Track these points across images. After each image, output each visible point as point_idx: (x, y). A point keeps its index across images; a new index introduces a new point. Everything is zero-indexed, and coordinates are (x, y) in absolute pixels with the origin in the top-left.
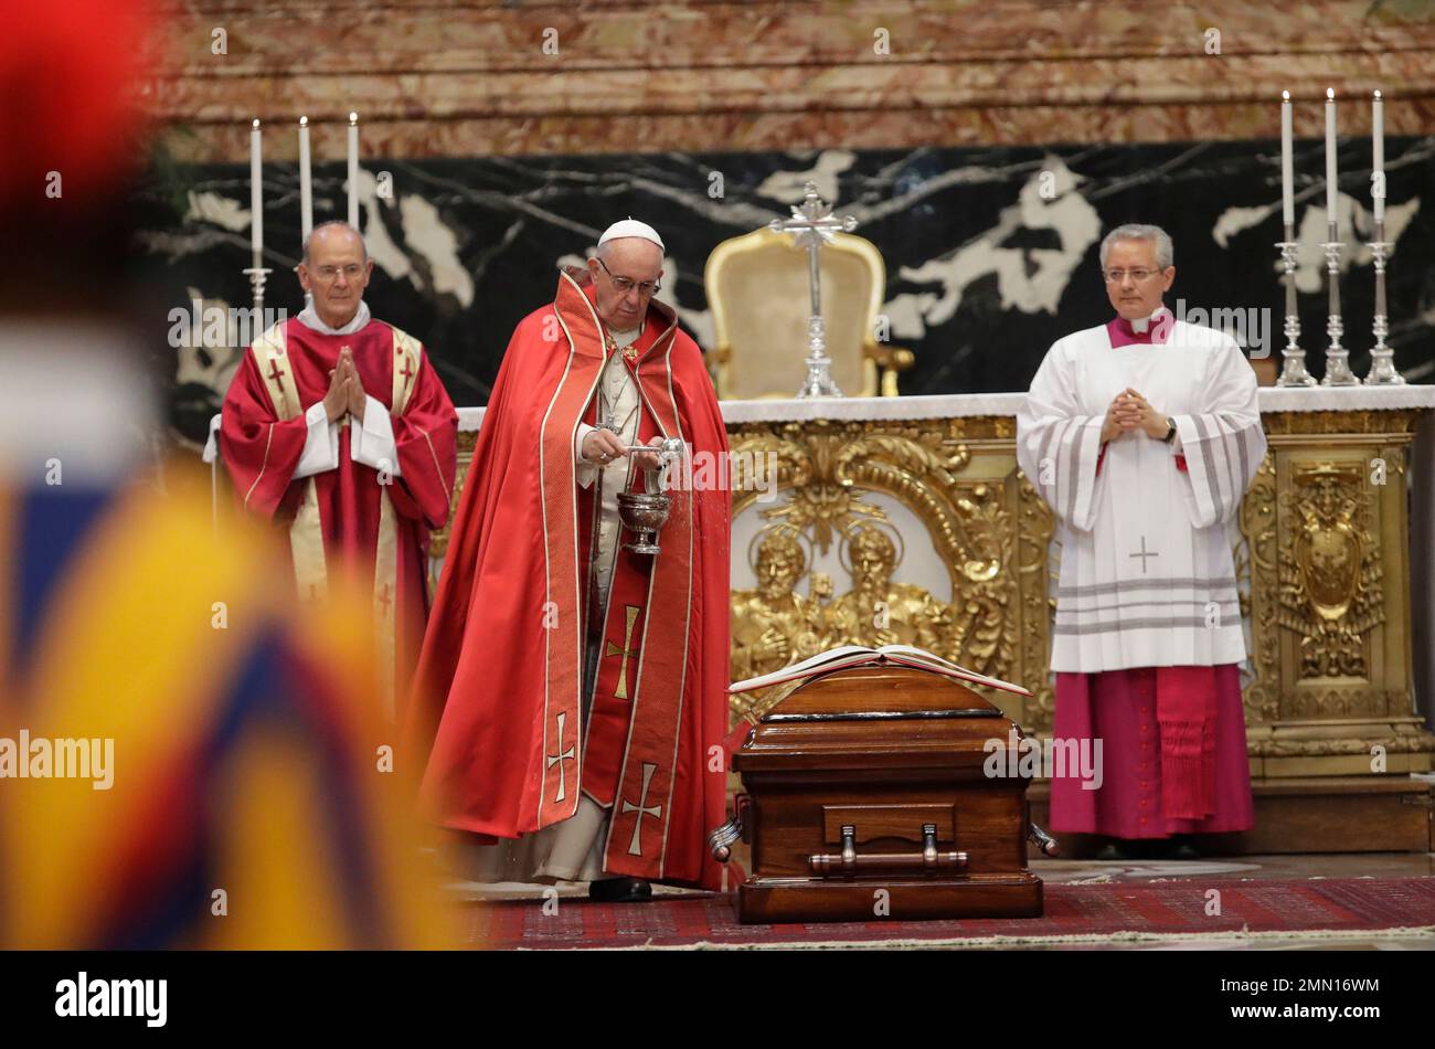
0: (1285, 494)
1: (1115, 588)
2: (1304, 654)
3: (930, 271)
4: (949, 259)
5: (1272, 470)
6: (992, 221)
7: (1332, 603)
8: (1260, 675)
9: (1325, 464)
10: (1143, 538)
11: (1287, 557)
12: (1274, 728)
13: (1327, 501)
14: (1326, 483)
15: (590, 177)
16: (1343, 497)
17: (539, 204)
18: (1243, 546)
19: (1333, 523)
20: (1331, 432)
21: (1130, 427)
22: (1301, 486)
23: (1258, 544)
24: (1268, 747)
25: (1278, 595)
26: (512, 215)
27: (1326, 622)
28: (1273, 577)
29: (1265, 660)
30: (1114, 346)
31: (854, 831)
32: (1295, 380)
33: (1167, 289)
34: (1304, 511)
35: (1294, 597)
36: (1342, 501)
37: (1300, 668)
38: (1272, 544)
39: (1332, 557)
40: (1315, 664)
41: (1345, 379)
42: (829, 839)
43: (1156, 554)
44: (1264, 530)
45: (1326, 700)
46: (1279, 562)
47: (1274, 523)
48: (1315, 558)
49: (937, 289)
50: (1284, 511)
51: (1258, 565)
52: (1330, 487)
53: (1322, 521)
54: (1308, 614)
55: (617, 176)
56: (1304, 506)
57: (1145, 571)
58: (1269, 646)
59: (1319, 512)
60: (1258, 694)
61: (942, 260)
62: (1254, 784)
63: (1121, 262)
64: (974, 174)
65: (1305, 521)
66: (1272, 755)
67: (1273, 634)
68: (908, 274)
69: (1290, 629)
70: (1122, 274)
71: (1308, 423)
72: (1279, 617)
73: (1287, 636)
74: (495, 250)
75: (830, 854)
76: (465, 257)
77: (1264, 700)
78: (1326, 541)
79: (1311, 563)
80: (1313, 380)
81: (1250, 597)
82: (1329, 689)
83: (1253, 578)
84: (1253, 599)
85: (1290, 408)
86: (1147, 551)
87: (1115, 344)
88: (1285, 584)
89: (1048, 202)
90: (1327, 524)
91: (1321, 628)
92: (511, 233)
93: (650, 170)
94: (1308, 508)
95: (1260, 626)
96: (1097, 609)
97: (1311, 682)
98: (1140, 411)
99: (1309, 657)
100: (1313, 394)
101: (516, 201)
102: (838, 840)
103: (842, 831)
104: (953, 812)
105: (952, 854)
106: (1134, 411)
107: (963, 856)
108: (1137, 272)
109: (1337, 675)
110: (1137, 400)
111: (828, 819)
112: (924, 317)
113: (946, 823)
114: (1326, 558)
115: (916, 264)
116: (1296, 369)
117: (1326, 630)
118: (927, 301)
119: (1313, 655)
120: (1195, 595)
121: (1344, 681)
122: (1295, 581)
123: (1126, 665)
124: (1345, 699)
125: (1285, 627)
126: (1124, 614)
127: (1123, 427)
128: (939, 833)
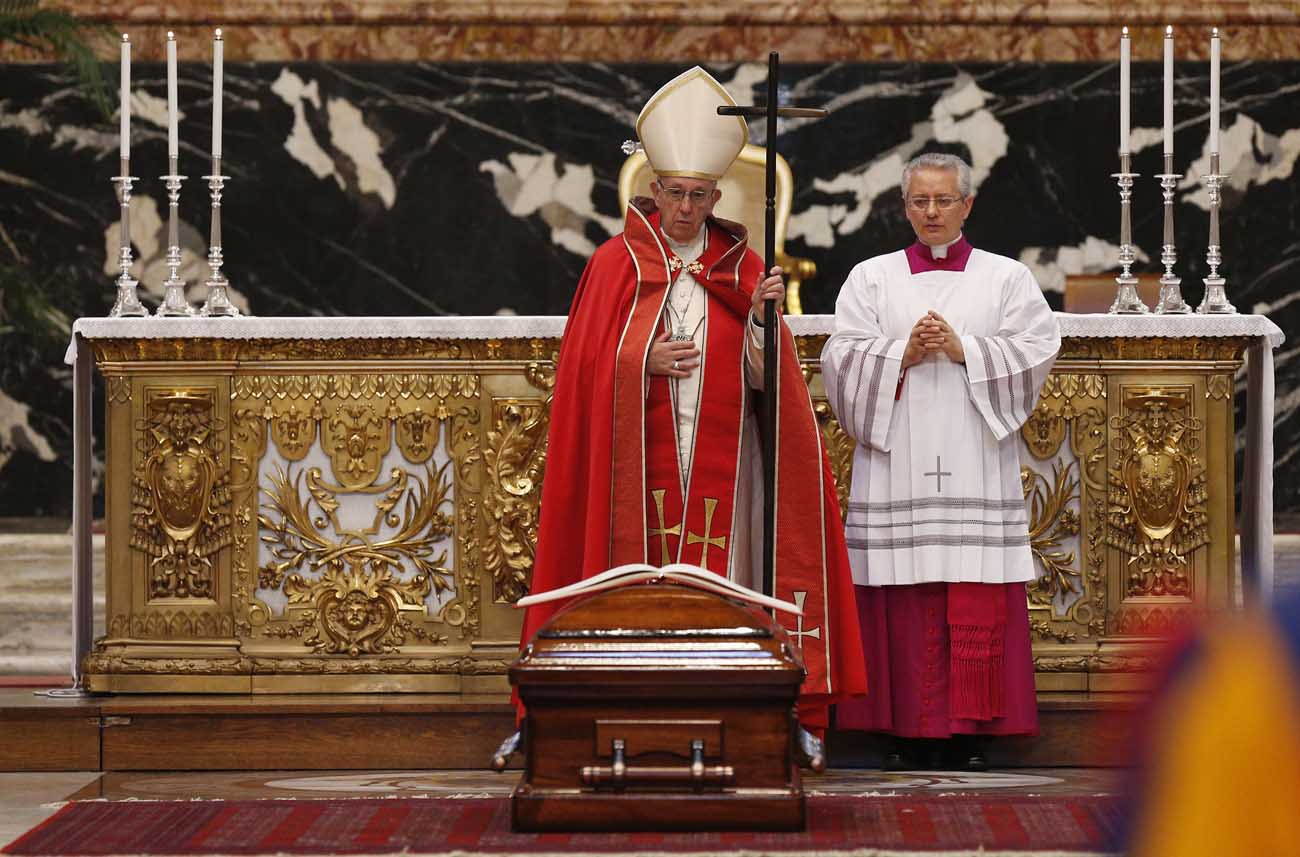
0: (1115, 417)
1: (910, 505)
2: (1130, 574)
3: (843, 183)
4: (862, 172)
5: (1104, 394)
6: (906, 137)
7: (1158, 524)
8: (1088, 591)
9: (1155, 388)
10: (939, 458)
11: (1116, 479)
12: (1100, 644)
13: (1156, 425)
14: (1155, 408)
15: (514, 84)
16: (1172, 421)
17: (460, 109)
18: (1075, 466)
19: (1162, 445)
20: (1161, 359)
21: (934, 348)
22: (1131, 409)
23: (1088, 465)
24: (1092, 662)
25: (1107, 515)
26: (437, 119)
27: (1153, 542)
28: (1103, 497)
29: (1093, 578)
30: (914, 271)
31: (625, 745)
32: (1127, 307)
33: (966, 216)
34: (1133, 434)
35: (1122, 517)
36: (1170, 426)
37: (1127, 586)
38: (1102, 464)
39: (1159, 479)
40: (1142, 583)
41: (1176, 306)
42: (600, 752)
43: (949, 474)
44: (1095, 451)
45: (1149, 618)
46: (1109, 483)
47: (1105, 445)
48: (1143, 481)
49: (849, 200)
50: (1113, 434)
51: (1087, 485)
52: (1159, 412)
53: (1150, 444)
54: (1135, 535)
55: (540, 84)
56: (1133, 429)
57: (939, 490)
58: (1097, 564)
59: (1148, 435)
60: (1085, 610)
61: (855, 174)
62: (1040, 699)
63: (927, 189)
64: (886, 89)
65: (1134, 444)
66: (1097, 670)
67: (1101, 552)
68: (819, 184)
69: (1117, 548)
70: (927, 201)
71: (1139, 349)
72: (1107, 536)
73: (1114, 555)
74: (417, 153)
75: (601, 766)
76: (388, 159)
77: (1091, 616)
78: (1153, 465)
79: (1139, 484)
80: (1144, 307)
81: (1079, 516)
82: (1153, 608)
83: (1083, 498)
84: (1083, 517)
85: (1121, 334)
86: (942, 471)
87: (915, 270)
88: (1113, 504)
89: (958, 118)
90: (1156, 447)
91: (1147, 547)
92: (435, 137)
93: (572, 78)
94: (1137, 431)
95: (1089, 544)
96: (891, 526)
97: (1136, 600)
98: (943, 334)
99: (1135, 576)
100: (1145, 321)
101: (439, 105)
102: (609, 753)
103: (613, 744)
104: (720, 728)
105: (719, 769)
106: (938, 333)
107: (729, 771)
108: (941, 200)
109: (1162, 593)
110: (939, 323)
111: (600, 732)
112: (835, 227)
113: (715, 739)
114: (1153, 480)
115: (829, 177)
116: (1129, 296)
117: (1152, 550)
118: (839, 212)
119: (1139, 575)
120: (985, 515)
121: (1168, 599)
122: (1123, 501)
123: (918, 580)
124: (1169, 617)
125: (1112, 546)
126: (917, 531)
127: (927, 349)
128: (707, 749)
